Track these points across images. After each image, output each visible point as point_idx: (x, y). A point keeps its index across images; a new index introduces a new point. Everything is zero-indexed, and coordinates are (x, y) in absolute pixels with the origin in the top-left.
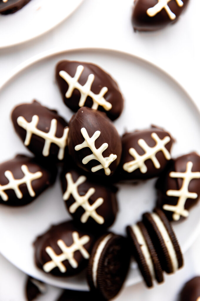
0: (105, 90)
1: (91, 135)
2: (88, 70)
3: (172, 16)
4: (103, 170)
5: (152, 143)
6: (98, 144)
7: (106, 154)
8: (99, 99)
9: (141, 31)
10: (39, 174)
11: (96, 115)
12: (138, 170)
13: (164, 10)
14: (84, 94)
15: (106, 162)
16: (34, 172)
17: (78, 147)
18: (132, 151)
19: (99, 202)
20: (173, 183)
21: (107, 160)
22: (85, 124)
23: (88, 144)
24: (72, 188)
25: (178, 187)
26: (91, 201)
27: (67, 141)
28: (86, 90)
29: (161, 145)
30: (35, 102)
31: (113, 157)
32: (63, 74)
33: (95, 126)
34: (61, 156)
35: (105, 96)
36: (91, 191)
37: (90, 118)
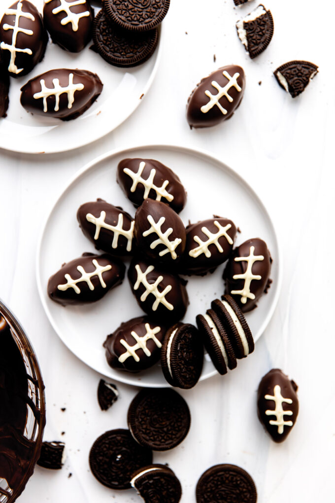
0: (166, 183)
1: (156, 222)
2: (149, 166)
3: (225, 111)
4: (169, 254)
5: (215, 230)
6: (164, 229)
7: (171, 238)
8: (162, 192)
9: (197, 127)
10: (109, 267)
11: (160, 204)
12: (203, 255)
13: (215, 106)
14: (147, 187)
15: (172, 246)
16: (105, 266)
17: (146, 234)
18: (196, 238)
19: (169, 288)
20: (238, 267)
21: (173, 243)
22: (151, 212)
23: (154, 229)
24: (142, 277)
25: (243, 271)
26: (161, 288)
27: (134, 232)
28: (149, 184)
29: (223, 231)
30: (99, 200)
31: (178, 241)
32: (127, 171)
33: (160, 213)
34: (129, 248)
35: (167, 189)
36: (160, 279)
37: (155, 208)
